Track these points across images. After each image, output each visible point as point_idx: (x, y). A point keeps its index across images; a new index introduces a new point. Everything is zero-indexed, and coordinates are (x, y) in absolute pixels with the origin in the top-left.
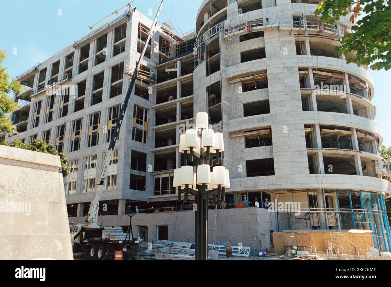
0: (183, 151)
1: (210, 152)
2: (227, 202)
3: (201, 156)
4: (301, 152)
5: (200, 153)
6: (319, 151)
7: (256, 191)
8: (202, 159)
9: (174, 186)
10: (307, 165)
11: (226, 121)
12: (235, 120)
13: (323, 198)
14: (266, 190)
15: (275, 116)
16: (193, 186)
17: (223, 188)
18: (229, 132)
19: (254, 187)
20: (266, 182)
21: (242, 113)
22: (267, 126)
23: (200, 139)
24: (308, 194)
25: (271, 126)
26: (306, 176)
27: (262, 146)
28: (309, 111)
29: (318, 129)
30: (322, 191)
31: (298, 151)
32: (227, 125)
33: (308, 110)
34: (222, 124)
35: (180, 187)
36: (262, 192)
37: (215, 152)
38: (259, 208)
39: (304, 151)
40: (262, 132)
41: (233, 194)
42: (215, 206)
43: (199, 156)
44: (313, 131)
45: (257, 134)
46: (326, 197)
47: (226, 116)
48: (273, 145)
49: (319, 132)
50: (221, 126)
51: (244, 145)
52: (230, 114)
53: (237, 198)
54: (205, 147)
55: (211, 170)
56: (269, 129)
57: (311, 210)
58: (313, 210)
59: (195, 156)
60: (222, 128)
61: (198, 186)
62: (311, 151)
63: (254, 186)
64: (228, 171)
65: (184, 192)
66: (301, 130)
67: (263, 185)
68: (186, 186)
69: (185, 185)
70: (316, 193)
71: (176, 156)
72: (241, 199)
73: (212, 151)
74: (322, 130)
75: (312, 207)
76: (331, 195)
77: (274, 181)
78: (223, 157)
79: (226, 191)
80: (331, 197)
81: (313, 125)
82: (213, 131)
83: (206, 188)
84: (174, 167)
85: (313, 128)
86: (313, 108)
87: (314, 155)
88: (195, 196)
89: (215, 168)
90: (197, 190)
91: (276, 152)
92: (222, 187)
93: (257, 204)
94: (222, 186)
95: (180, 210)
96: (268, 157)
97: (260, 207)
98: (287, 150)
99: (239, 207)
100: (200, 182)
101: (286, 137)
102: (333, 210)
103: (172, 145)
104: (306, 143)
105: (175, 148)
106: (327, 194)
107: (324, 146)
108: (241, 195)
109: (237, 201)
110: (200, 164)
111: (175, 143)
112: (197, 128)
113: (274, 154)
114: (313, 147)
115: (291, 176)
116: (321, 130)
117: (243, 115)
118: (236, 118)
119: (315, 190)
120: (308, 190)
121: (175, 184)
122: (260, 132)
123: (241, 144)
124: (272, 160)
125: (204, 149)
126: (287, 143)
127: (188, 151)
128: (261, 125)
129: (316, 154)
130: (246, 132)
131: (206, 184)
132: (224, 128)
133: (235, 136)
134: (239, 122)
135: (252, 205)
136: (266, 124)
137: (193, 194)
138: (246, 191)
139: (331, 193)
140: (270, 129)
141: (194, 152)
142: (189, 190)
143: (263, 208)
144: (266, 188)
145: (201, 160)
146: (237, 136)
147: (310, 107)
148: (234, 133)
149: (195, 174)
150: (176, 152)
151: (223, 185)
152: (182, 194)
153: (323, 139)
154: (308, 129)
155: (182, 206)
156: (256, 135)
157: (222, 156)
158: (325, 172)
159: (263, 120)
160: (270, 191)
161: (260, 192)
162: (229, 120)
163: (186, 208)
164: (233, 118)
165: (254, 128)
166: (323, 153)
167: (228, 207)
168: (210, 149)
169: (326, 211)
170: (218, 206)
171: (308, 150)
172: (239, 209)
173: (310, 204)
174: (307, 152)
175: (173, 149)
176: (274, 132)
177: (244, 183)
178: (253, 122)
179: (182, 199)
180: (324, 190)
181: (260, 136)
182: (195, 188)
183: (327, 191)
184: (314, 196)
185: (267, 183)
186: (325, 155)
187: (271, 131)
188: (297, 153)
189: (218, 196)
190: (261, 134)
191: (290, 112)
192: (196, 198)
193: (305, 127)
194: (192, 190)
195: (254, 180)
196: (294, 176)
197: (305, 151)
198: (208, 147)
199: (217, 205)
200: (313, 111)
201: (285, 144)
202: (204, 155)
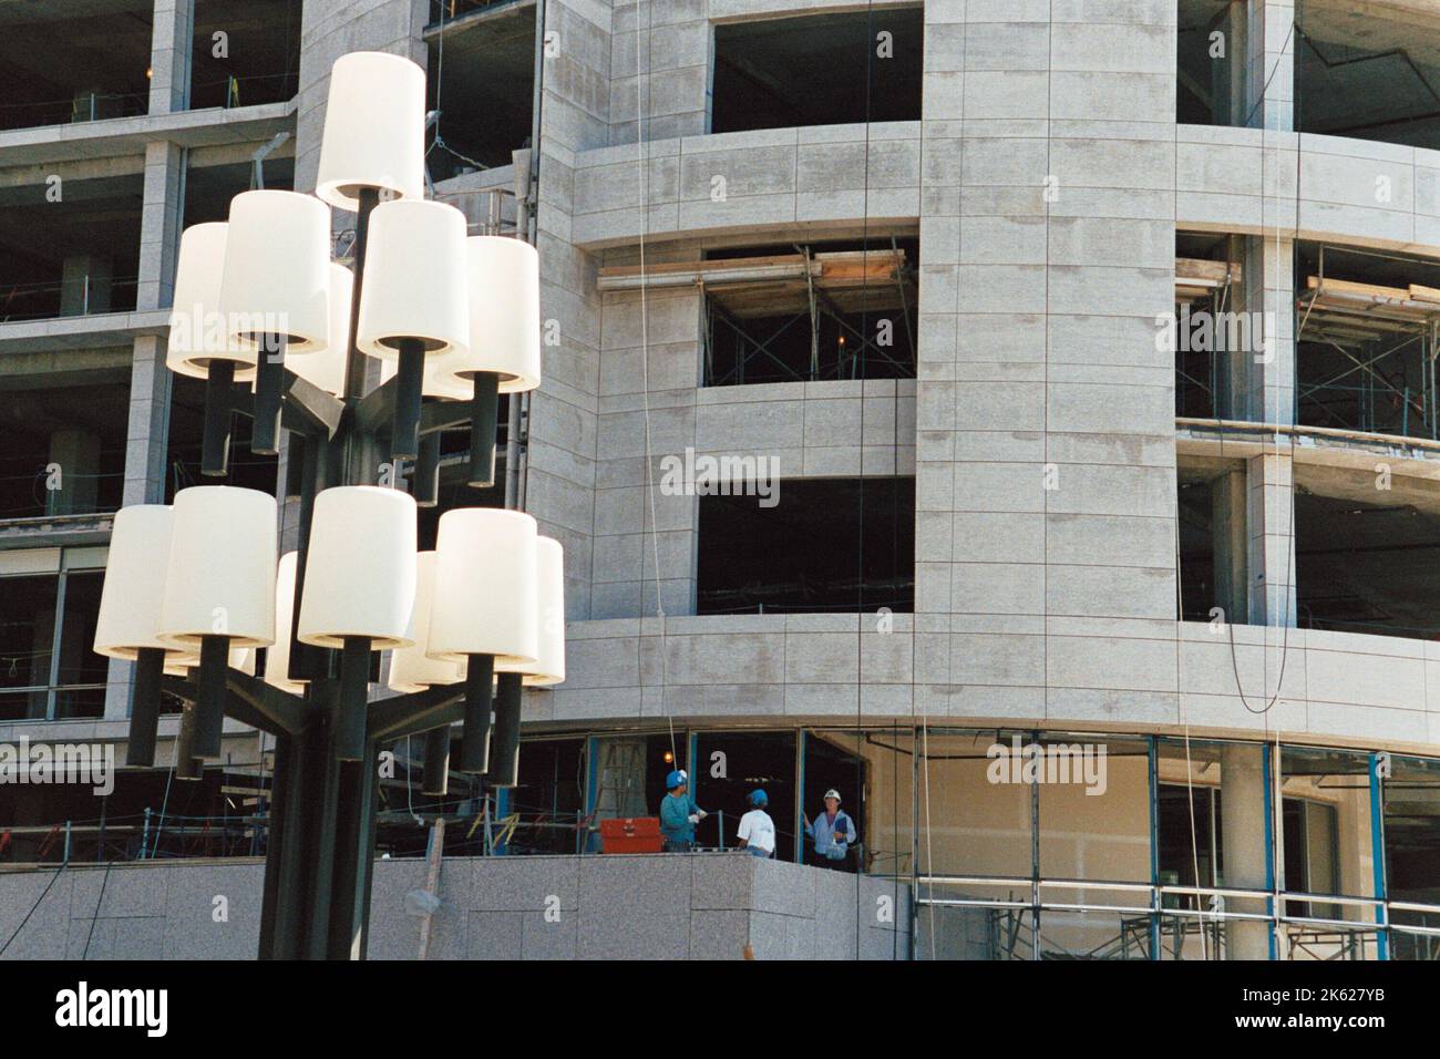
0: (198, 362)
1: (426, 391)
2: (524, 801)
3: (349, 418)
4: (1133, 442)
5: (340, 394)
6: (1268, 446)
7: (761, 726)
8: (358, 439)
9: (101, 646)
10: (1165, 552)
11: (566, 158)
12: (639, 151)
13: (1270, 808)
14: (833, 723)
15: (961, 143)
16: (261, 655)
17: (511, 681)
18: (580, 248)
19: (748, 691)
20: (844, 663)
21: (699, 98)
22: (885, 224)
23: (350, 276)
24: (1153, 771)
25: (915, 225)
26: (1153, 631)
27: (834, 377)
28: (1226, 122)
29: (1278, 270)
30: (1268, 759)
31: (1110, 438)
32: (574, 183)
33: (1223, 120)
34: (534, 179)
35: (151, 658)
36: (809, 736)
37: (465, 391)
38: (777, 864)
39: (1153, 438)
40: (845, 265)
41: (581, 743)
42: (425, 832)
43: (330, 419)
44: (1242, 287)
45: (802, 277)
46: (1293, 808)
47: (564, 110)
48: (922, 373)
49: (1287, 297)
50: (520, 195)
51: (691, 364)
52: (603, 99)
53: (604, 776)
54: (387, 342)
55: (427, 539)
56: (902, 243)
57: (1168, 900)
58: (1184, 901)
59: (299, 418)
60: (532, 210)
61: (304, 658)
62: (1209, 444)
63: (744, 687)
64: (555, 549)
65: (188, 704)
66: (1146, 273)
67: (813, 686)
68: (205, 656)
69: (198, 645)
70: (1215, 769)
71: (134, 407)
72: (636, 780)
73: (443, 381)
74: (1313, 282)
75: (1174, 878)
76: (1329, 795)
77: (907, 654)
78: (523, 444)
79: (530, 712)
80: (1332, 812)
81: (1243, 237)
82: (457, 218)
83: (375, 679)
84: (111, 499)
85: (1242, 262)
86: (1262, 100)
87: (1227, 475)
88: (270, 742)
89: (454, 523)
90: (297, 689)
91: (938, 436)
92: (502, 675)
93: (758, 827)
94: (499, 666)
95: (134, 855)
96: (878, 466)
97: (784, 851)
98: (1023, 424)
99: (616, 842)
100: (322, 628)
101: (1030, 319)
102: (1336, 912)
103: (96, 309)
104: (1171, 380)
105: (123, 343)
106: (1302, 786)
107: (1313, 409)
108: (643, 750)
109: (606, 799)
110: (335, 480)
111: (124, 300)
112: (327, 189)
113: (925, 449)
114: (1222, 416)
115: (1036, 626)
116: (1301, 286)
117: (703, 119)
118: (648, 137)
119: (1209, 747)
120: (1158, 743)
121: (116, 634)
122: (826, 269)
123: (673, 349)
124: (902, 489)
125: (377, 362)
126: (1029, 366)
127: (246, 366)
128: (847, 208)
129: (1244, 472)
130: (716, 255)
131: (374, 647)
132: (541, 207)
133: (630, 281)
134: (669, 172)
135: (718, 834)
136: (885, 206)
137: (262, 722)
138: (684, 726)
139: (1328, 780)
140: (910, 245)
141: (292, 377)
142: (230, 685)
143: (805, 862)
144: (838, 711)
145: (347, 449)
146: (642, 280)
147: (1235, 92)
148: (623, 254)
149: (291, 559)
150: (130, 368)
151: (515, 658)
152: (169, 725)
153: (1311, 357)
154: (1204, 266)
155: (154, 821)
156: (796, 286)
157: (511, 436)
158: (1300, 611)
159: (863, 169)
160: (868, 735)
161: (792, 735)
162: (588, 143)
163: (191, 839)
164: (621, 133)
165: (781, 230)
166: (1296, 467)
167: (527, 843)
168: (431, 362)
169: (1279, 912)
170: (448, 829)
171: (1185, 435)
172: (615, 861)
173: (1163, 856)
174: (1179, 446)
175: (111, 350)
176: (942, 270)
177: (675, 654)
178: (783, 179)
179: (167, 758)
180: (1277, 749)
181: (821, 292)
182: (277, 674)
183: (1300, 760)
184: (1202, 794)
185: (852, 670)
186: (1319, 486)
187: (916, 266)
188: (1101, 451)
189: (463, 753)
190: (834, 280)
191: (1073, 122)
192: (283, 752)
193: (1179, 254)
194: (255, 683)
195: (755, 636)
196: (1060, 626)
197: (1159, 438)
198: (413, 351)
199: (440, 822)
200: (1261, 125)
201: (1012, 374)
202: (371, 412)
